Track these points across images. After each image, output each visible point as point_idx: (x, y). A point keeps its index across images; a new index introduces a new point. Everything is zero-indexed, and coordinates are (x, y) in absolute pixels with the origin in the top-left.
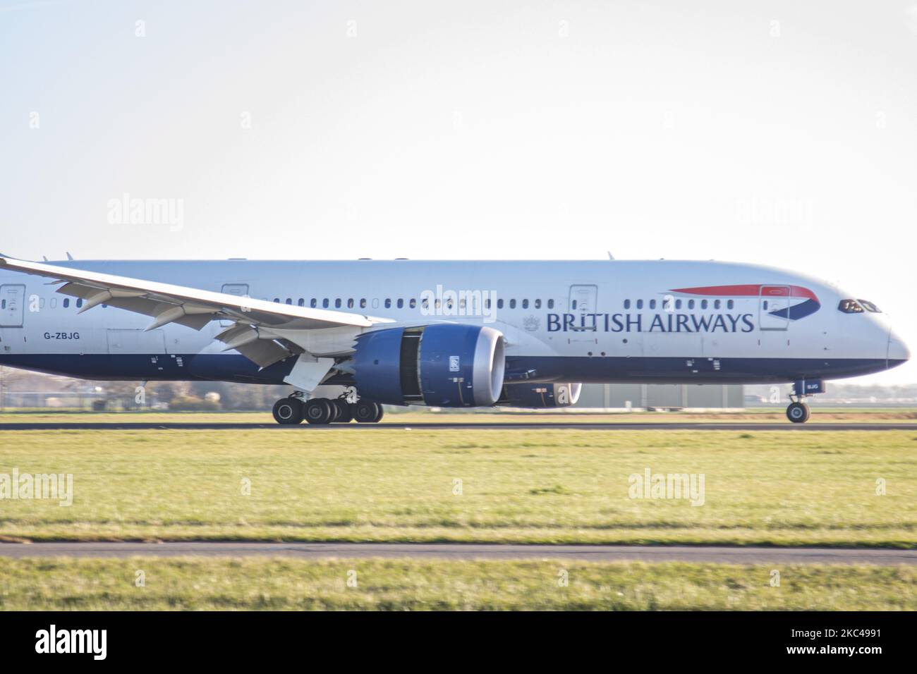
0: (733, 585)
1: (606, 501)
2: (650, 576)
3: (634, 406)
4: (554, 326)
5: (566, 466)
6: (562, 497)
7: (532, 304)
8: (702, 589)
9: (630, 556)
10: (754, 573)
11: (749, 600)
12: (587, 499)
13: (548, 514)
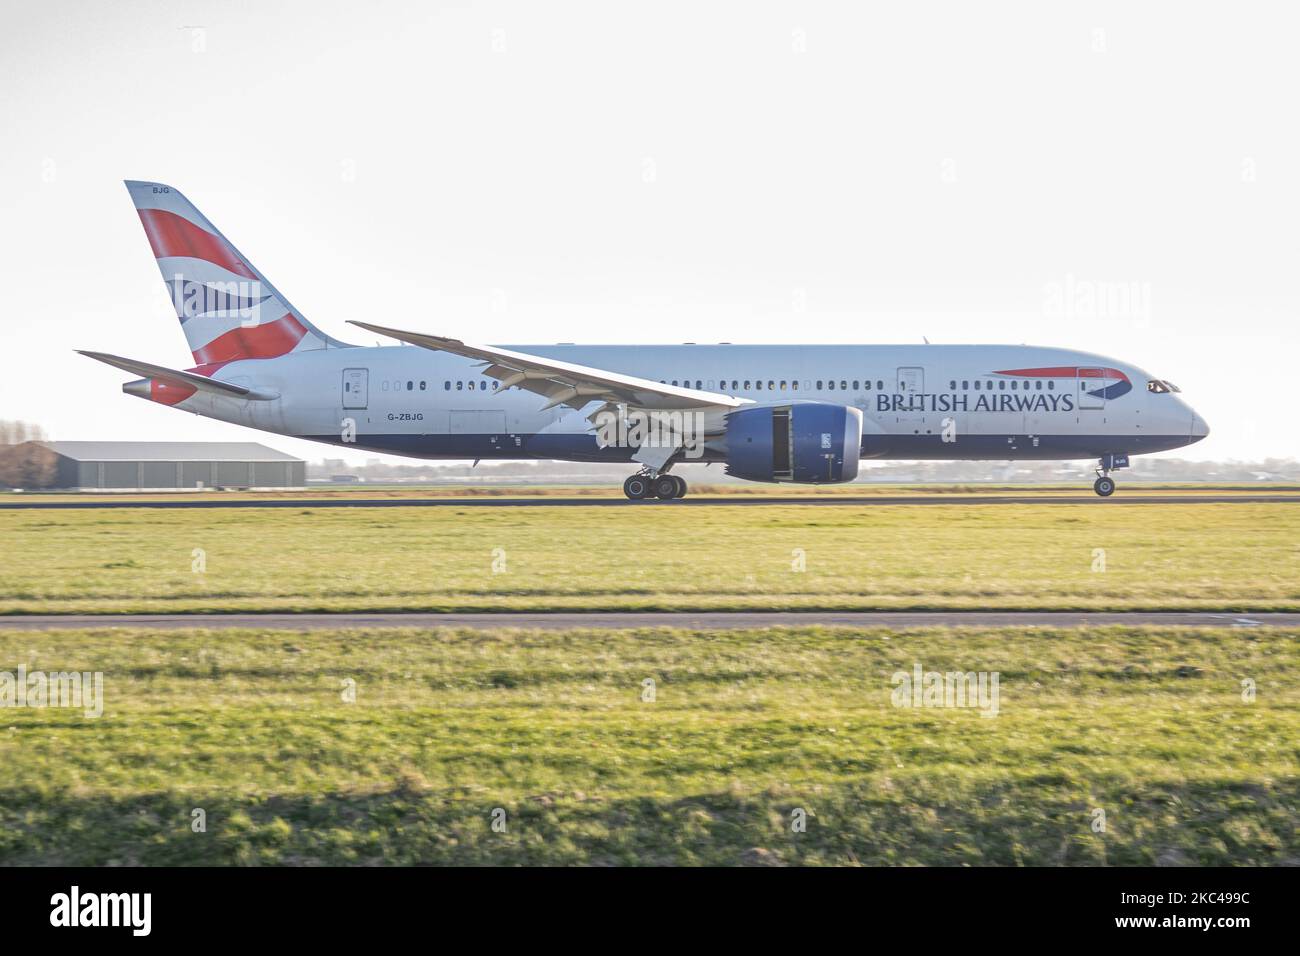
0: (289, 648)
1: (174, 573)
2: (213, 642)
3: (205, 486)
4: (883, 406)
5: (140, 542)
6: (134, 571)
7: (862, 385)
8: (260, 653)
9: (194, 623)
10: (308, 637)
11: (303, 662)
12: (157, 572)
13: (120, 586)
